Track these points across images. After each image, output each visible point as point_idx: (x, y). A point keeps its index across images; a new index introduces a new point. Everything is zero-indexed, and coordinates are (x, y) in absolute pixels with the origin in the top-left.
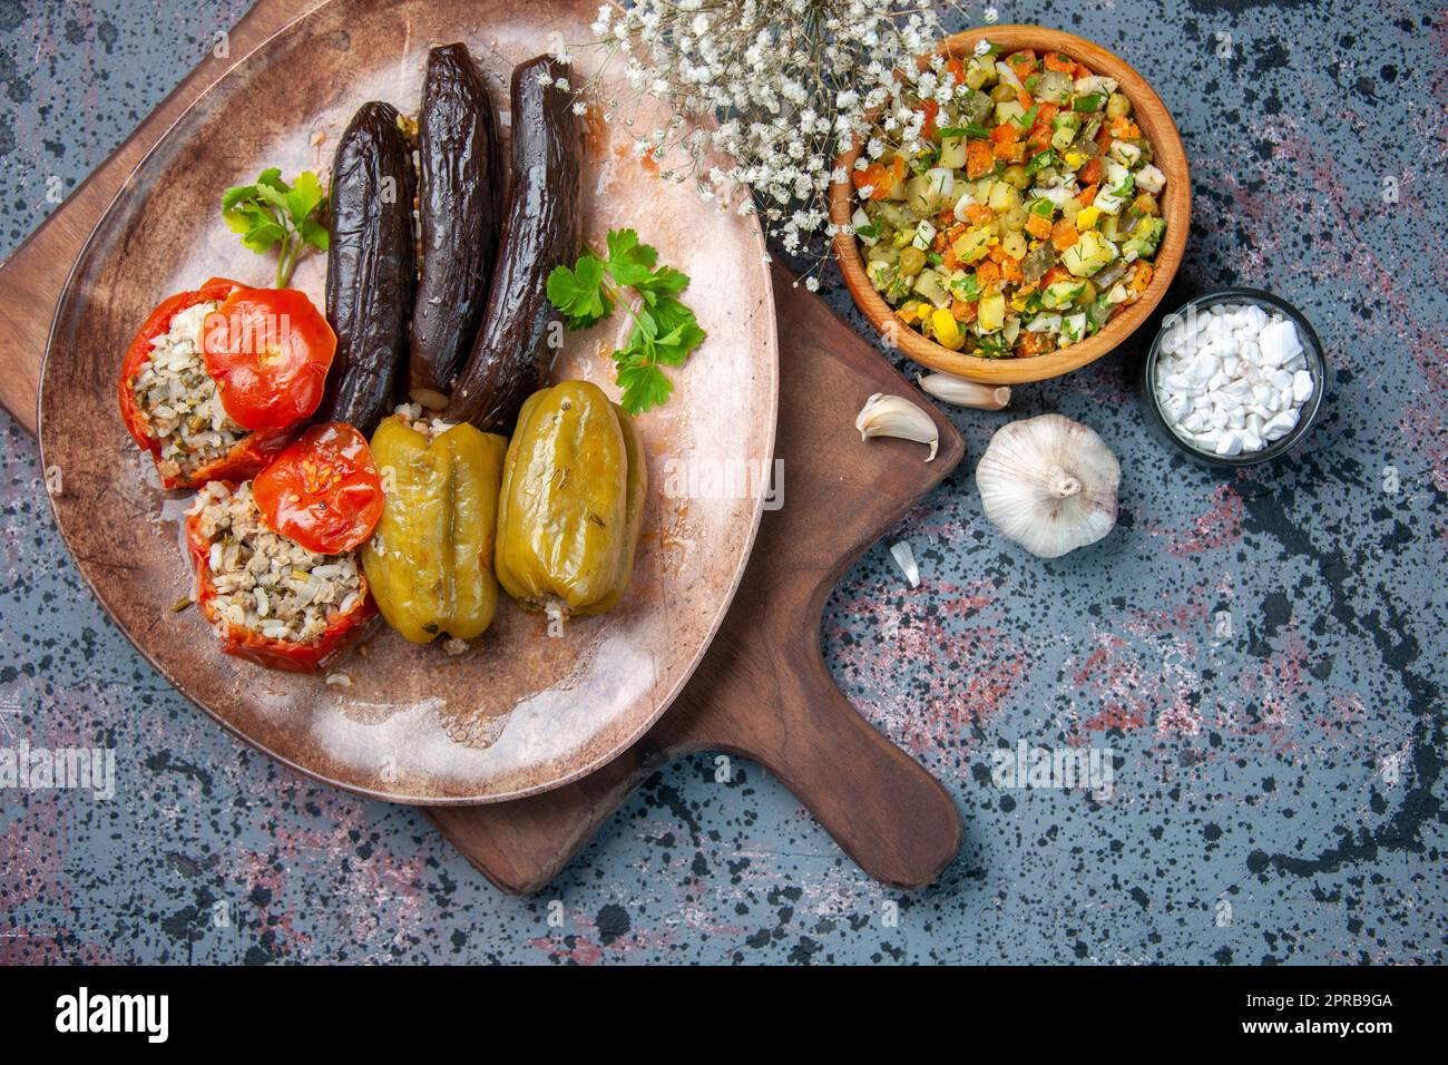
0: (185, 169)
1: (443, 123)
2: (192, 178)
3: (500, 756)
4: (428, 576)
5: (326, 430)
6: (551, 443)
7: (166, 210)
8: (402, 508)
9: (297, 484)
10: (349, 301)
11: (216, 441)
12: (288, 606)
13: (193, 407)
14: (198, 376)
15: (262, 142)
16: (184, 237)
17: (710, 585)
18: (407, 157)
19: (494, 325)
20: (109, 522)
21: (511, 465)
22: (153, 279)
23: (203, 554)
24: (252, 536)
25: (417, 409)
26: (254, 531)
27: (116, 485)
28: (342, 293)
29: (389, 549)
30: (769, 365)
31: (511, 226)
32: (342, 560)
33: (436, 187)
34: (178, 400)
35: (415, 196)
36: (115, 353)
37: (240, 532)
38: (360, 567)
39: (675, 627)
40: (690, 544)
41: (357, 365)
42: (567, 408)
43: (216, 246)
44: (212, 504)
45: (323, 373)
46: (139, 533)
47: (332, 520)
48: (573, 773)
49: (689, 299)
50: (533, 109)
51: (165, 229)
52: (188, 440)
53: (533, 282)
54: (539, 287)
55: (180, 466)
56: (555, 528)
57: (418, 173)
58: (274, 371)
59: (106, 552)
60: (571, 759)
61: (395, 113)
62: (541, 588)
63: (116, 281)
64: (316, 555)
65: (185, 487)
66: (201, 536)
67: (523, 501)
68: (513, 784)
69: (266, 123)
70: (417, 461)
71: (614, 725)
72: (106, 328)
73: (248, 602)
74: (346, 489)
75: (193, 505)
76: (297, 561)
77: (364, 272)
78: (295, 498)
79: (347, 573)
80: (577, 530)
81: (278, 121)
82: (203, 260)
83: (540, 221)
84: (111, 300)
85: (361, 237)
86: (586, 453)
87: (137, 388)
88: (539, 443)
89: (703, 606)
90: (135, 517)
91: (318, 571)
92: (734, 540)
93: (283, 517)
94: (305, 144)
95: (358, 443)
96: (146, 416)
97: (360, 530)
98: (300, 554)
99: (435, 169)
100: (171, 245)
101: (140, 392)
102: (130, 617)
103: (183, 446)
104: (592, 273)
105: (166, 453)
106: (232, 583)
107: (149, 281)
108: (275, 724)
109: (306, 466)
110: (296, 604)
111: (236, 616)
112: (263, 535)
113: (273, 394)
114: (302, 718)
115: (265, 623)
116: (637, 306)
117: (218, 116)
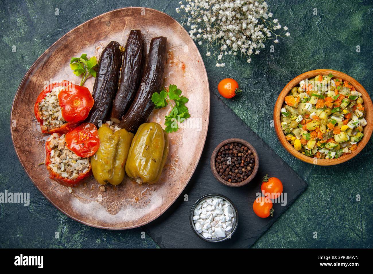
0: (62, 50)
1: (131, 50)
2: (63, 53)
3: (118, 218)
4: (108, 168)
5: (87, 125)
6: (145, 138)
7: (55, 60)
8: (104, 148)
9: (77, 138)
10: (99, 92)
11: (58, 123)
12: (69, 169)
13: (54, 113)
14: (57, 105)
15: (83, 46)
16: (58, 68)
17: (181, 181)
18: (120, 57)
19: (136, 105)
20: (25, 139)
21: (134, 142)
22: (48, 77)
23: (49, 152)
24: (63, 149)
25: (112, 123)
26: (64, 148)
27: (29, 129)
28: (97, 90)
29: (98, 159)
30: (205, 126)
31: (145, 79)
32: (85, 160)
33: (127, 66)
34: (50, 111)
35: (121, 67)
36: (35, 95)
37: (60, 148)
38: (90, 162)
39: (170, 191)
40: (177, 170)
41: (98, 109)
42: (151, 129)
43: (66, 71)
44: (53, 139)
45: (89, 110)
46: (33, 143)
47: (85, 149)
48: (136, 226)
49: (187, 105)
50: (155, 50)
51: (54, 64)
52: (51, 121)
53: (148, 95)
54: (149, 97)
55: (47, 127)
57: (123, 61)
58: (77, 108)
59: (23, 147)
60: (137, 222)
61: (119, 45)
62: (136, 176)
63: (39, 76)
64: (79, 157)
65: (48, 133)
66: (49, 147)
67: (136, 152)
68: (120, 226)
69: (85, 42)
70: (110, 137)
71: (149, 214)
72: (34, 88)
73: (59, 167)
74: (90, 141)
75: (49, 139)
76: (74, 158)
77: (104, 85)
78: (76, 141)
79: (86, 163)
80: (149, 162)
81: (88, 42)
82: (62, 74)
83: (152, 79)
84: (36, 81)
85: (105, 76)
86: (154, 142)
87: (40, 106)
88: (142, 138)
89: (178, 187)
90: (33, 139)
91: (80, 162)
92: (189, 170)
93: (72, 146)
94: (94, 48)
95: (95, 129)
96: (41, 113)
97: (92, 152)
98: (75, 156)
99: (127, 61)
100: (54, 69)
101: (40, 107)
102: (27, 165)
103: (49, 123)
104: (164, 95)
105: (44, 124)
106: (55, 161)
107: (47, 78)
108: (60, 199)
109: (80, 133)
110: (71, 169)
111: (55, 170)
112: (66, 150)
113: (75, 113)
114: (67, 199)
115: (62, 173)
116: (174, 105)
117: (73, 38)
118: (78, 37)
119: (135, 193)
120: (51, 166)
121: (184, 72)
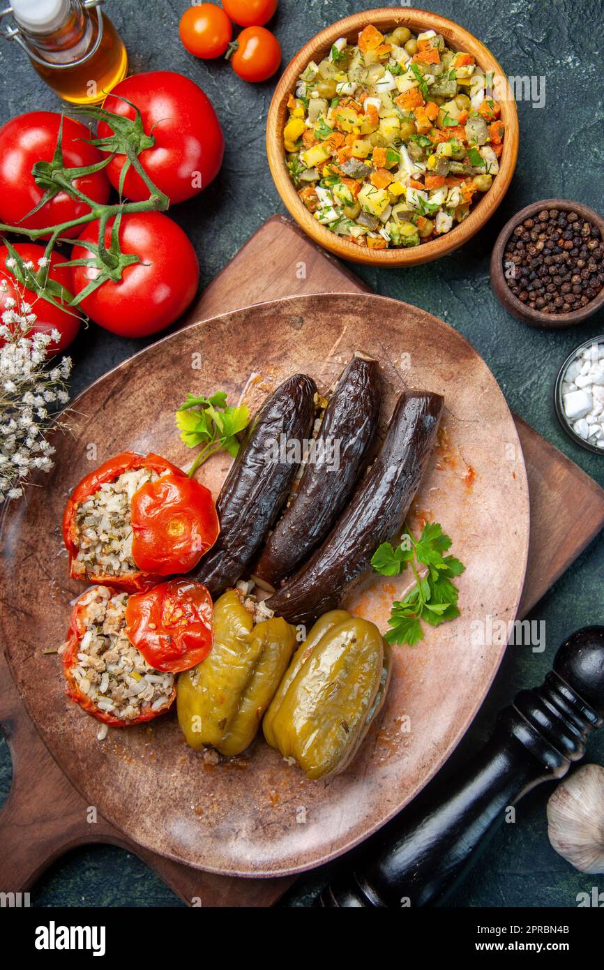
0: (163, 367)
1: (345, 414)
2: (165, 374)
4: (219, 713)
5: (187, 584)
7: (140, 388)
8: (220, 662)
9: (157, 615)
10: (237, 507)
11: (116, 567)
12: (121, 691)
13: (111, 540)
14: (122, 521)
16: (144, 410)
17: (399, 783)
18: (311, 421)
20: (25, 579)
21: (301, 659)
22: (114, 429)
23: (78, 635)
24: (114, 636)
26: (117, 634)
27: (38, 555)
28: (234, 500)
29: (201, 684)
30: (496, 654)
31: (363, 498)
32: (165, 675)
34: (104, 531)
36: (71, 469)
38: (176, 684)
41: (226, 550)
42: (353, 640)
44: (96, 601)
45: (203, 550)
46: (41, 592)
47: (171, 651)
48: (260, 873)
49: (456, 581)
51: (135, 399)
52: (99, 558)
53: (363, 544)
54: (365, 549)
55: (86, 568)
56: (316, 723)
58: (174, 540)
59: (15, 599)
61: (314, 389)
62: (289, 751)
63: (90, 422)
64: (152, 668)
65: (85, 582)
66: (82, 624)
67: (301, 692)
68: (219, 863)
69: (227, 356)
70: (243, 637)
73: (95, 681)
74: (189, 633)
75: (84, 598)
76: (137, 665)
77: (254, 493)
78: (152, 626)
79: (166, 684)
80: (330, 729)
81: (235, 358)
82: (151, 429)
84: (82, 434)
85: (262, 468)
89: (389, 795)
90: (43, 580)
91: (149, 677)
92: (427, 760)
93: (139, 636)
94: (246, 378)
95: (207, 602)
96: (78, 531)
97: (187, 663)
98: (142, 663)
100: (134, 412)
101: (80, 513)
102: (14, 649)
103: (94, 558)
105: (81, 556)
106: (90, 663)
107: (111, 429)
108: (80, 756)
109: (168, 606)
110: (126, 693)
111: (84, 686)
112: (122, 640)
113: (167, 556)
114: (98, 757)
115: (101, 698)
116: (423, 574)
117: (198, 342)
118: (212, 342)
119: (271, 781)
120: (75, 672)
121: (469, 493)
